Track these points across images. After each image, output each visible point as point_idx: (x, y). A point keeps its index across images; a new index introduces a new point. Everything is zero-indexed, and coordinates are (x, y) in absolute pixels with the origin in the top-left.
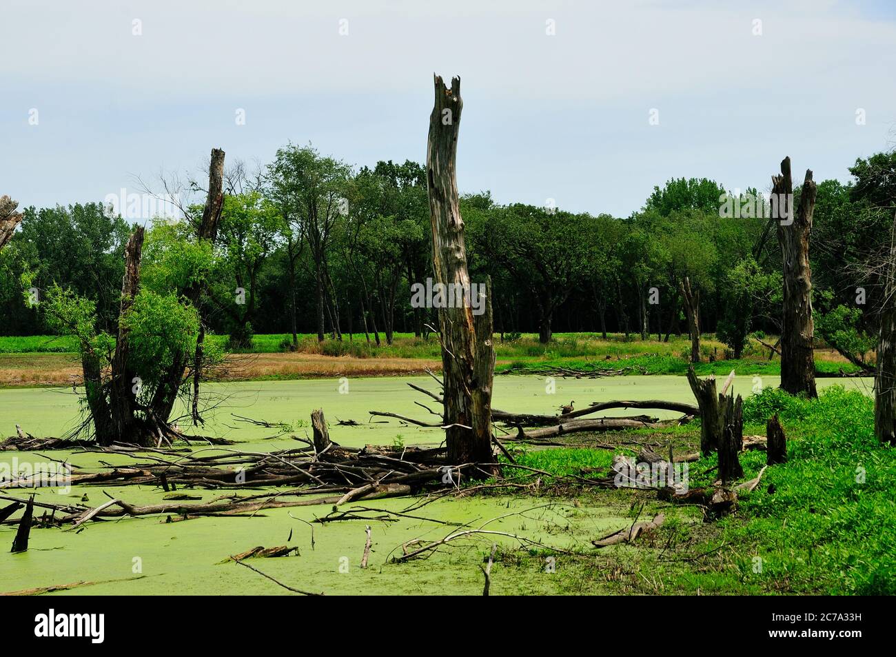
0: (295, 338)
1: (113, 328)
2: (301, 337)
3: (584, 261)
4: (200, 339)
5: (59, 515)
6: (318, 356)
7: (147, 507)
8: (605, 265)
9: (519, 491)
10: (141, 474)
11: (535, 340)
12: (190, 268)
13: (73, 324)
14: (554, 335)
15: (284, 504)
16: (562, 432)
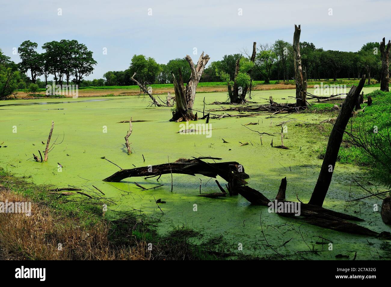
0: (279, 81)
1: (233, 80)
2: (280, 81)
3: (344, 62)
4: (251, 82)
5: (216, 116)
6: (283, 85)
7: (233, 115)
8: (349, 63)
9: (311, 112)
10: (236, 109)
11: (333, 80)
12: (249, 67)
13: (226, 79)
14: (337, 79)
15: (261, 115)
16: (328, 100)
